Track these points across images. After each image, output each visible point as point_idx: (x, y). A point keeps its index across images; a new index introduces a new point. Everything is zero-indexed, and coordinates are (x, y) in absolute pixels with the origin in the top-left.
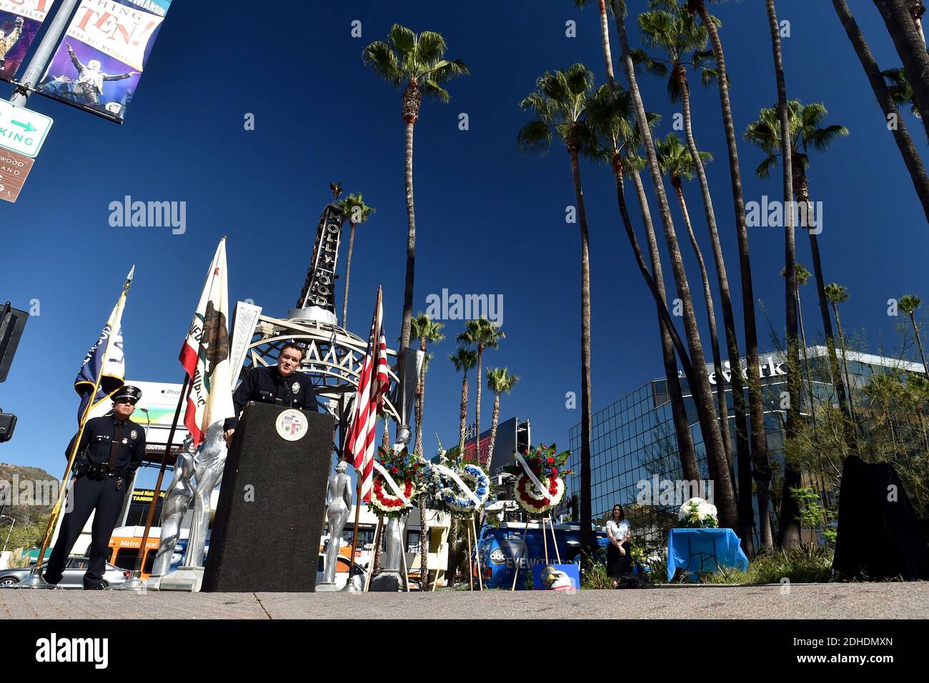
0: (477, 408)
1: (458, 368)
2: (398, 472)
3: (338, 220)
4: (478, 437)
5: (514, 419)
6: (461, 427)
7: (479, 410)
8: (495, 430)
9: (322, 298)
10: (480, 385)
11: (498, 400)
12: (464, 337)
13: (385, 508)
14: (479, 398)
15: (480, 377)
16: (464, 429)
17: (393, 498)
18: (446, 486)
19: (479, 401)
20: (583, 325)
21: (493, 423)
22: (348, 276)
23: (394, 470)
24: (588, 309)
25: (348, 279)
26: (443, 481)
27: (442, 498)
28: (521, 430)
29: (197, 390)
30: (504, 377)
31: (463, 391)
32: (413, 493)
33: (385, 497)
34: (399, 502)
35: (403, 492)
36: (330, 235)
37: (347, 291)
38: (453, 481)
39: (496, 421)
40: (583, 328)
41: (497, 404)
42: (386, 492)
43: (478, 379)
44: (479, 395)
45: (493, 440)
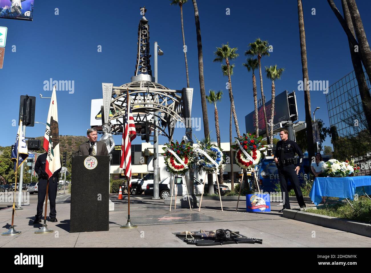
0: (261, 90)
1: (249, 69)
2: (180, 153)
3: (146, 27)
4: (264, 105)
5: (285, 92)
6: (255, 101)
7: (262, 91)
8: (274, 100)
9: (144, 69)
10: (261, 77)
11: (273, 83)
12: (249, 53)
13: (176, 170)
14: (262, 84)
15: (261, 73)
16: (256, 102)
17: (180, 165)
18: (201, 158)
19: (262, 86)
20: (301, 44)
21: (272, 96)
22: (183, 33)
23: (178, 152)
24: (304, 34)
25: (183, 35)
26: (200, 156)
27: (200, 164)
28: (290, 97)
29: (49, 156)
30: (275, 70)
31: (253, 82)
32: (189, 162)
33: (176, 165)
34: (182, 167)
35: (184, 161)
36: (143, 36)
37: (184, 41)
38: (204, 156)
39: (274, 95)
40: (301, 46)
41: (274, 86)
42: (176, 162)
43: (260, 74)
44: (262, 83)
45: (273, 105)
